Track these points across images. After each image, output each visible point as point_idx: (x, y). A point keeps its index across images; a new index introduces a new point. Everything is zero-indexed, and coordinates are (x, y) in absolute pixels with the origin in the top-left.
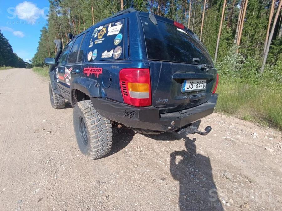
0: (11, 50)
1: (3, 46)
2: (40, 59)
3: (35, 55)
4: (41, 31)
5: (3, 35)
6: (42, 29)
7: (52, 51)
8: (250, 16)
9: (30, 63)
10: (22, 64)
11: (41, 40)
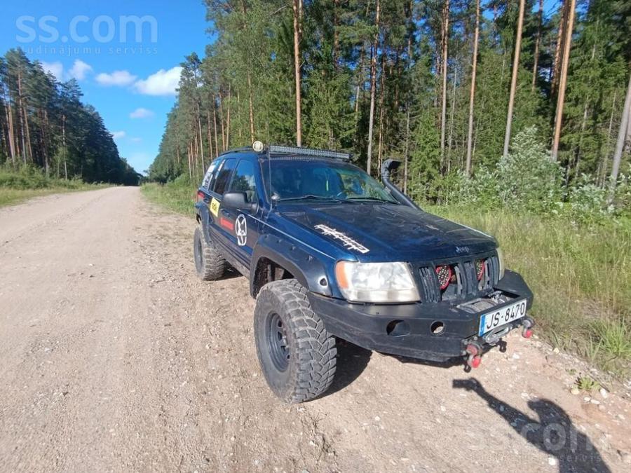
0: (116, 152)
1: (103, 147)
2: (162, 167)
3: (155, 159)
4: (169, 115)
5: (105, 127)
6: (169, 112)
7: (183, 151)
8: (585, 60)
9: (145, 175)
10: (131, 179)
11: (167, 131)
